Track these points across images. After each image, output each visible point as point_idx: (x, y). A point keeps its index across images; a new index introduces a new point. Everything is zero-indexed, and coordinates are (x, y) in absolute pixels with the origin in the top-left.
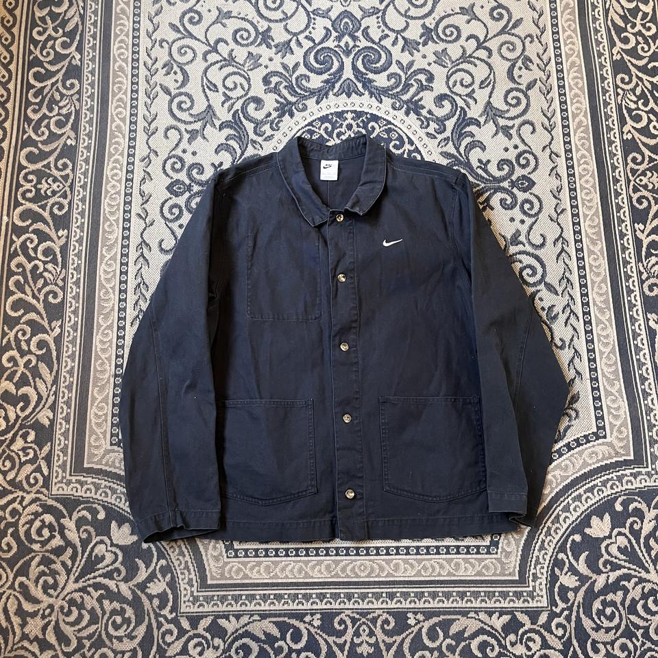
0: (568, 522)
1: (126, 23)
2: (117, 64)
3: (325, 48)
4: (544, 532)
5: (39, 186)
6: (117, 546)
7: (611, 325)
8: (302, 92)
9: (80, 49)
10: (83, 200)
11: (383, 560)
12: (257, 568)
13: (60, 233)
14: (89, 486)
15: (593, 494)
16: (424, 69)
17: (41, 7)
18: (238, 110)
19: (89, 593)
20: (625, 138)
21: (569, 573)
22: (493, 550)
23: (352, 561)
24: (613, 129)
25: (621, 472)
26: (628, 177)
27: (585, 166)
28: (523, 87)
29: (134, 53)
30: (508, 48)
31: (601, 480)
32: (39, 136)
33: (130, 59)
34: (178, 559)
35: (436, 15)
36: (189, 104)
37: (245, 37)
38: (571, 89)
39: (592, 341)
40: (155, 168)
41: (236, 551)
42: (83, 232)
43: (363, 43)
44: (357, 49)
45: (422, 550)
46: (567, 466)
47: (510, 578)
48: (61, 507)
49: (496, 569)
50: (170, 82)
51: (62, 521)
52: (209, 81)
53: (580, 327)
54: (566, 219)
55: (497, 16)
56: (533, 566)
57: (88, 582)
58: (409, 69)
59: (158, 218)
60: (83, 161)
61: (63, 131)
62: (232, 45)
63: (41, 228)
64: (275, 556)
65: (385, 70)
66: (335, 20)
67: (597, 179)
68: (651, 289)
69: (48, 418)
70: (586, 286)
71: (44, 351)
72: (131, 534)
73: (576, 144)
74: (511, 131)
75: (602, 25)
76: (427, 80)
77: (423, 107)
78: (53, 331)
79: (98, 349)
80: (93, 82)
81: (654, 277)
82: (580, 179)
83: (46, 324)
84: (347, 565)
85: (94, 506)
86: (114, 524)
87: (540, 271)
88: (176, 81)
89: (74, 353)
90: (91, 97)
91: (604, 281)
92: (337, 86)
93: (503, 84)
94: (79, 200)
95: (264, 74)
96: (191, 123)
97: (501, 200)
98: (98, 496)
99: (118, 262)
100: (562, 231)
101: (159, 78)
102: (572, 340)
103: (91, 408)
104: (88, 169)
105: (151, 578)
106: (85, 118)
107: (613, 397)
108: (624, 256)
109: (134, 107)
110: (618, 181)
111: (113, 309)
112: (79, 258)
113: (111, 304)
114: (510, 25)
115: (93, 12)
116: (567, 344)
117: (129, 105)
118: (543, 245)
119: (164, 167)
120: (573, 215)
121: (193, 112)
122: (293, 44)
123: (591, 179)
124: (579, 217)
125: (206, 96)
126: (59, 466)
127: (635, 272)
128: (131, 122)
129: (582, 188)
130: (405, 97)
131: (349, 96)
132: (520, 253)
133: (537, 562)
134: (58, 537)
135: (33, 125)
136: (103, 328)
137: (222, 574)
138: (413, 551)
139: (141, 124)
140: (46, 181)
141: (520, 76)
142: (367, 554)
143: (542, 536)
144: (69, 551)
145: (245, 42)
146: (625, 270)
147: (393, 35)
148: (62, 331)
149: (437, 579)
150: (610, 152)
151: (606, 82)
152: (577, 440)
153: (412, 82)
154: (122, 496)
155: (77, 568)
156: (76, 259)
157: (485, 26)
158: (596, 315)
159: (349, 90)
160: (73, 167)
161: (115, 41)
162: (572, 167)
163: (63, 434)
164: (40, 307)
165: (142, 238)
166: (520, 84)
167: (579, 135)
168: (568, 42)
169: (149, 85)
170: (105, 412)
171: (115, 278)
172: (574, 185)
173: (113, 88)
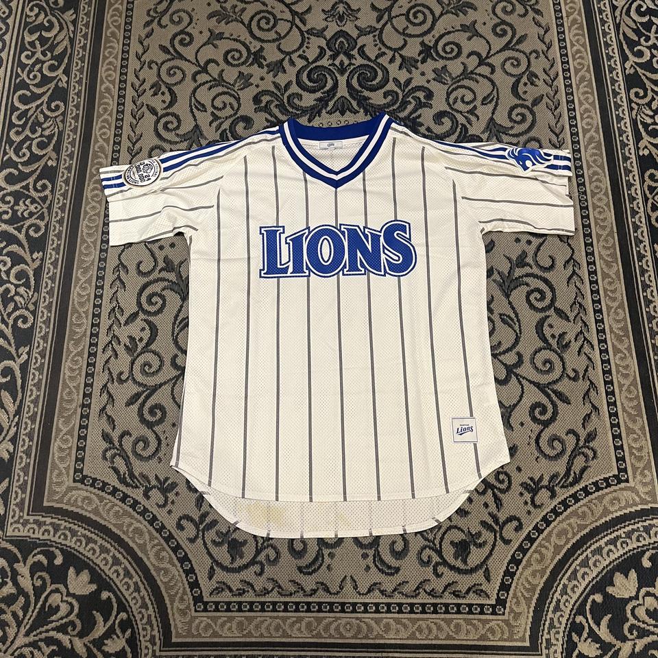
0: (588, 579)
1: (116, 46)
2: (103, 87)
3: (319, 66)
4: (559, 589)
5: (16, 208)
6: (74, 596)
7: (631, 355)
8: (294, 111)
9: (67, 72)
10: (60, 222)
11: (372, 619)
12: (229, 624)
13: (35, 256)
14: (47, 527)
15: (616, 546)
16: (423, 86)
17: (31, 32)
18: (225, 130)
19: (40, 649)
20: (641, 154)
21: (590, 640)
22: (500, 610)
23: (337, 619)
24: (628, 145)
25: (648, 522)
26: (645, 195)
27: (598, 184)
28: (529, 104)
29: (121, 74)
30: (512, 64)
31: (625, 530)
32: (20, 157)
33: (117, 81)
34: (140, 612)
35: (435, 34)
36: (176, 124)
37: (236, 57)
38: (581, 104)
39: (610, 372)
41: (205, 604)
42: (59, 255)
43: (359, 61)
44: (352, 67)
45: (417, 608)
46: (584, 512)
47: (519, 644)
48: (15, 551)
49: (503, 633)
50: (158, 103)
51: (16, 565)
52: (197, 101)
53: (596, 356)
54: (578, 240)
55: (500, 33)
56: (546, 631)
57: (40, 636)
58: (407, 87)
60: (63, 182)
61: (44, 152)
62: (223, 65)
63: (15, 250)
64: (249, 611)
65: (382, 87)
66: (330, 39)
67: (611, 197)
69: (8, 451)
70: (600, 311)
71: (9, 378)
72: (91, 582)
73: (587, 161)
75: (614, 39)
76: (425, 97)
77: (422, 125)
78: (19, 357)
79: (66, 377)
80: (79, 103)
82: (592, 197)
83: (13, 350)
84: (331, 623)
85: (51, 549)
86: (71, 571)
87: (549, 295)
88: (164, 102)
89: (40, 380)
90: (76, 118)
91: (621, 306)
92: (331, 104)
93: (507, 100)
94: (57, 222)
95: (255, 93)
96: (177, 143)
98: (56, 539)
99: (94, 284)
100: (573, 252)
101: (147, 98)
102: (586, 370)
103: (55, 441)
104: (68, 191)
105: (109, 633)
106: (68, 139)
107: (635, 436)
108: (643, 279)
109: (119, 127)
110: (634, 199)
111: (84, 335)
112: (53, 281)
113: (83, 329)
114: (515, 40)
115: (83, 36)
116: (581, 375)
117: (113, 125)
118: (552, 267)
120: (585, 235)
121: (180, 132)
122: (286, 64)
123: (604, 198)
124: (591, 237)
125: (194, 116)
126: (16, 505)
128: (115, 143)
129: (595, 206)
130: (402, 115)
131: (343, 113)
132: (528, 275)
133: (552, 626)
134: (10, 584)
135: (14, 146)
136: (73, 354)
137: (189, 631)
138: (406, 608)
139: (126, 144)
140: (24, 202)
141: (525, 92)
142: (354, 611)
143: (557, 595)
144: (22, 600)
145: (236, 62)
146: (645, 294)
147: (390, 54)
148: (29, 357)
149: (434, 642)
150: (625, 168)
151: (618, 97)
152: (595, 484)
153: (410, 99)
154: (83, 539)
155: (29, 620)
156: (49, 282)
157: (488, 42)
158: (613, 343)
159: (343, 108)
160: (53, 188)
161: (103, 63)
162: (584, 184)
163: (22, 469)
164: (8, 332)
165: (120, 260)
166: (525, 100)
167: (590, 151)
168: (576, 57)
169: (136, 105)
170: (70, 445)
171: (89, 302)
172: (586, 204)
173: (99, 109)
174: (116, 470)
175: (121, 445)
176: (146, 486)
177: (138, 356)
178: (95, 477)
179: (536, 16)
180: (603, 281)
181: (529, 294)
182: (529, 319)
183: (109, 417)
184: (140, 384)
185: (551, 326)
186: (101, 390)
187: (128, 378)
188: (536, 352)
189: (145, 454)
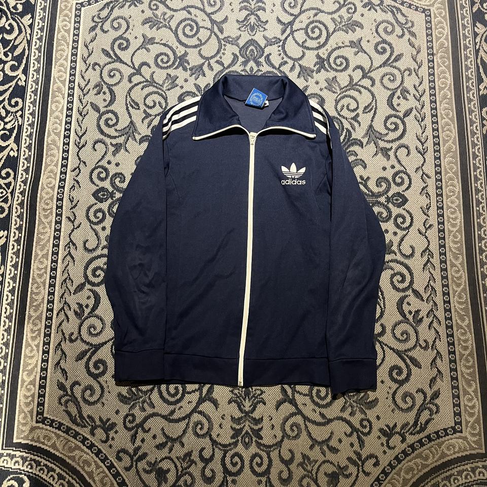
1: (463, 369)
2: (467, 322)
7: (54, 79)
10: (478, 190)
20: (6, 232)
24: (15, 241)
26: (12, 196)
27: (46, 207)
28: (88, 286)
29: (452, 336)
30: (95, 329)
33: (455, 328)
36: (395, 280)
38: (44, 283)
39: (71, 68)
40: (419, 218)
42: (473, 163)
50: (414, 304)
53: (78, 78)
54: (72, 162)
55: (100, 365)
59: (412, 174)
67: (39, 195)
68: (17, 103)
69: (478, 28)
70: (68, 109)
73: (50, 228)
74: (105, 243)
79: (448, 73)
81: (12, 112)
82: (53, 196)
87: (102, 123)
88: (409, 304)
89: (467, 71)
91: (53, 112)
96: (392, 261)
97: (124, 181)
99: (441, 139)
100: (78, 153)
101: (425, 308)
102: (87, 70)
103: (447, 33)
104: (477, 218)
107: (65, 28)
108: (32, 130)
109: (445, 278)
110: (21, 193)
111: (441, 102)
112: (473, 142)
113: (443, 106)
114: (88, 354)
116: (91, 67)
117: (450, 281)
118: (95, 143)
119: (412, 219)
120: (66, 166)
121: (390, 272)
123: (44, 195)
124: (62, 164)
127: (26, 117)
128: (446, 262)
129: (53, 188)
132: (115, 137)
136: (447, 88)
139: (436, 260)
141: (89, 298)
146: (34, 119)
148: (478, 87)
150: (22, 219)
151: (11, 288)
156: (476, 142)
158: (65, 87)
161: (472, 349)
162: (58, 207)
165: (424, 157)
166: (90, 290)
167: (46, 237)
168: (36, 333)
169: (433, 300)
170: (437, 31)
171: (442, 126)
172: (59, 191)
173: (466, 297)
174: (403, 15)
175: (403, 30)
176: (382, 6)
177: (399, 86)
178: (416, 12)
179: (63, 381)
180: (61, 131)
181: (116, 124)
182: (119, 106)
183: (413, 47)
184: (395, 67)
185: (105, 100)
186: (422, 65)
187: (404, 72)
188: (118, 83)
189: (385, 24)
